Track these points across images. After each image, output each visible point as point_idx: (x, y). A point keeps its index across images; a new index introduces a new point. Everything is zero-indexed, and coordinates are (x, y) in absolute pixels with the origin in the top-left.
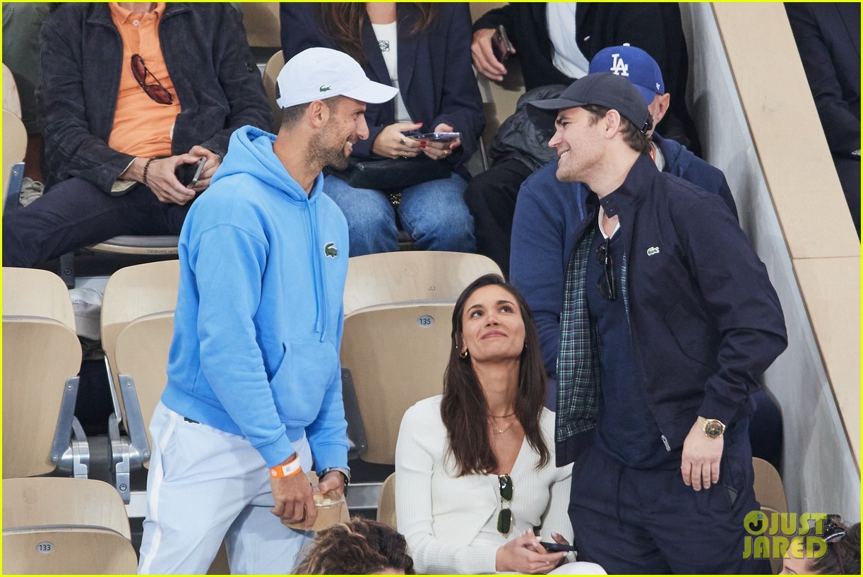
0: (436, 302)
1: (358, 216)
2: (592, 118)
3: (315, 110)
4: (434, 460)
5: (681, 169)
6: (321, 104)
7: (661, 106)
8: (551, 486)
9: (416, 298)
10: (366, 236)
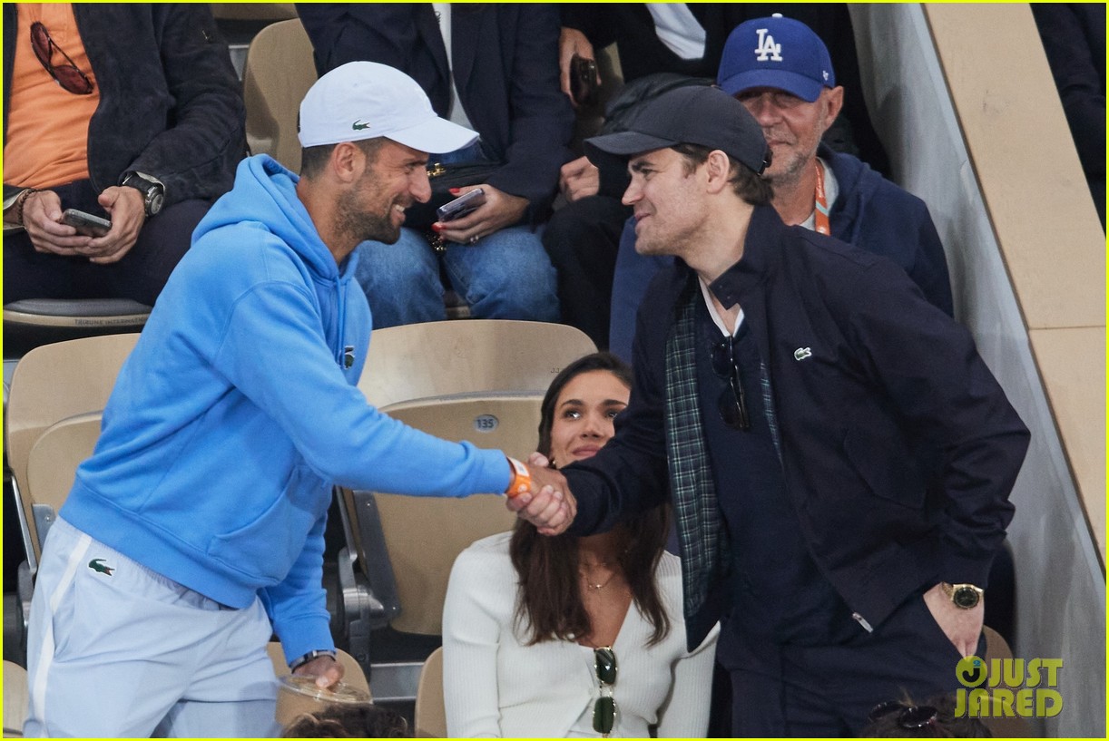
0: (502, 395)
1: (385, 267)
2: (688, 165)
3: (342, 155)
4: (500, 626)
5: (863, 197)
6: (351, 148)
7: (830, 104)
8: (674, 664)
9: (471, 389)
10: (396, 297)
